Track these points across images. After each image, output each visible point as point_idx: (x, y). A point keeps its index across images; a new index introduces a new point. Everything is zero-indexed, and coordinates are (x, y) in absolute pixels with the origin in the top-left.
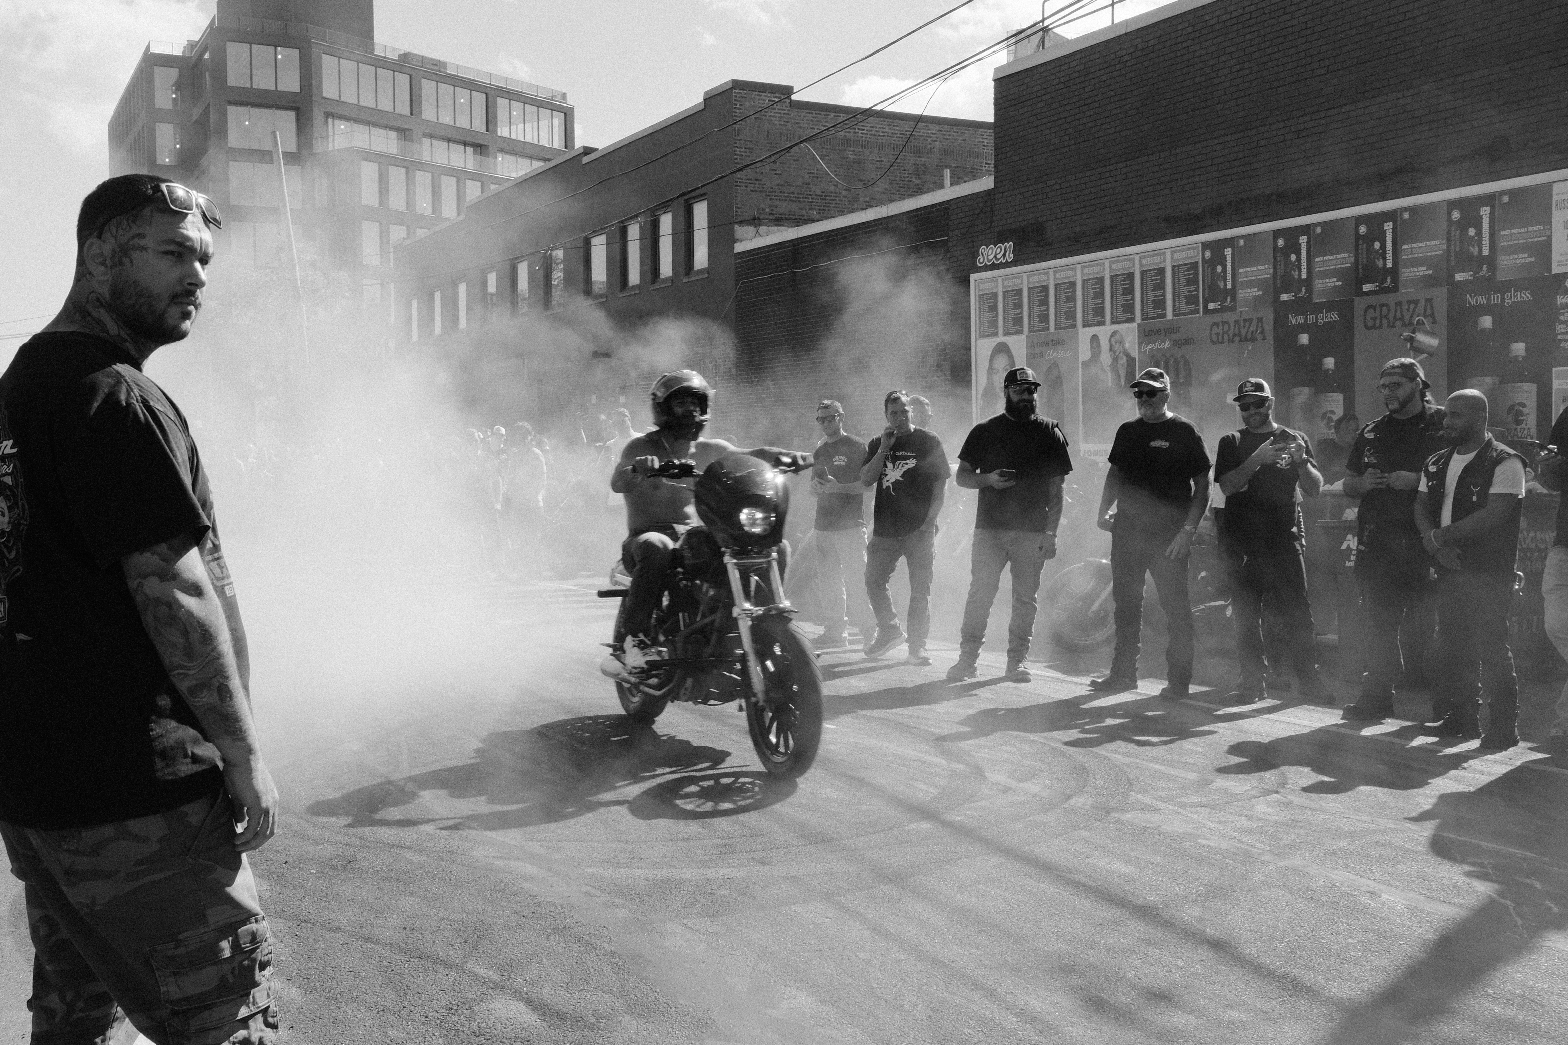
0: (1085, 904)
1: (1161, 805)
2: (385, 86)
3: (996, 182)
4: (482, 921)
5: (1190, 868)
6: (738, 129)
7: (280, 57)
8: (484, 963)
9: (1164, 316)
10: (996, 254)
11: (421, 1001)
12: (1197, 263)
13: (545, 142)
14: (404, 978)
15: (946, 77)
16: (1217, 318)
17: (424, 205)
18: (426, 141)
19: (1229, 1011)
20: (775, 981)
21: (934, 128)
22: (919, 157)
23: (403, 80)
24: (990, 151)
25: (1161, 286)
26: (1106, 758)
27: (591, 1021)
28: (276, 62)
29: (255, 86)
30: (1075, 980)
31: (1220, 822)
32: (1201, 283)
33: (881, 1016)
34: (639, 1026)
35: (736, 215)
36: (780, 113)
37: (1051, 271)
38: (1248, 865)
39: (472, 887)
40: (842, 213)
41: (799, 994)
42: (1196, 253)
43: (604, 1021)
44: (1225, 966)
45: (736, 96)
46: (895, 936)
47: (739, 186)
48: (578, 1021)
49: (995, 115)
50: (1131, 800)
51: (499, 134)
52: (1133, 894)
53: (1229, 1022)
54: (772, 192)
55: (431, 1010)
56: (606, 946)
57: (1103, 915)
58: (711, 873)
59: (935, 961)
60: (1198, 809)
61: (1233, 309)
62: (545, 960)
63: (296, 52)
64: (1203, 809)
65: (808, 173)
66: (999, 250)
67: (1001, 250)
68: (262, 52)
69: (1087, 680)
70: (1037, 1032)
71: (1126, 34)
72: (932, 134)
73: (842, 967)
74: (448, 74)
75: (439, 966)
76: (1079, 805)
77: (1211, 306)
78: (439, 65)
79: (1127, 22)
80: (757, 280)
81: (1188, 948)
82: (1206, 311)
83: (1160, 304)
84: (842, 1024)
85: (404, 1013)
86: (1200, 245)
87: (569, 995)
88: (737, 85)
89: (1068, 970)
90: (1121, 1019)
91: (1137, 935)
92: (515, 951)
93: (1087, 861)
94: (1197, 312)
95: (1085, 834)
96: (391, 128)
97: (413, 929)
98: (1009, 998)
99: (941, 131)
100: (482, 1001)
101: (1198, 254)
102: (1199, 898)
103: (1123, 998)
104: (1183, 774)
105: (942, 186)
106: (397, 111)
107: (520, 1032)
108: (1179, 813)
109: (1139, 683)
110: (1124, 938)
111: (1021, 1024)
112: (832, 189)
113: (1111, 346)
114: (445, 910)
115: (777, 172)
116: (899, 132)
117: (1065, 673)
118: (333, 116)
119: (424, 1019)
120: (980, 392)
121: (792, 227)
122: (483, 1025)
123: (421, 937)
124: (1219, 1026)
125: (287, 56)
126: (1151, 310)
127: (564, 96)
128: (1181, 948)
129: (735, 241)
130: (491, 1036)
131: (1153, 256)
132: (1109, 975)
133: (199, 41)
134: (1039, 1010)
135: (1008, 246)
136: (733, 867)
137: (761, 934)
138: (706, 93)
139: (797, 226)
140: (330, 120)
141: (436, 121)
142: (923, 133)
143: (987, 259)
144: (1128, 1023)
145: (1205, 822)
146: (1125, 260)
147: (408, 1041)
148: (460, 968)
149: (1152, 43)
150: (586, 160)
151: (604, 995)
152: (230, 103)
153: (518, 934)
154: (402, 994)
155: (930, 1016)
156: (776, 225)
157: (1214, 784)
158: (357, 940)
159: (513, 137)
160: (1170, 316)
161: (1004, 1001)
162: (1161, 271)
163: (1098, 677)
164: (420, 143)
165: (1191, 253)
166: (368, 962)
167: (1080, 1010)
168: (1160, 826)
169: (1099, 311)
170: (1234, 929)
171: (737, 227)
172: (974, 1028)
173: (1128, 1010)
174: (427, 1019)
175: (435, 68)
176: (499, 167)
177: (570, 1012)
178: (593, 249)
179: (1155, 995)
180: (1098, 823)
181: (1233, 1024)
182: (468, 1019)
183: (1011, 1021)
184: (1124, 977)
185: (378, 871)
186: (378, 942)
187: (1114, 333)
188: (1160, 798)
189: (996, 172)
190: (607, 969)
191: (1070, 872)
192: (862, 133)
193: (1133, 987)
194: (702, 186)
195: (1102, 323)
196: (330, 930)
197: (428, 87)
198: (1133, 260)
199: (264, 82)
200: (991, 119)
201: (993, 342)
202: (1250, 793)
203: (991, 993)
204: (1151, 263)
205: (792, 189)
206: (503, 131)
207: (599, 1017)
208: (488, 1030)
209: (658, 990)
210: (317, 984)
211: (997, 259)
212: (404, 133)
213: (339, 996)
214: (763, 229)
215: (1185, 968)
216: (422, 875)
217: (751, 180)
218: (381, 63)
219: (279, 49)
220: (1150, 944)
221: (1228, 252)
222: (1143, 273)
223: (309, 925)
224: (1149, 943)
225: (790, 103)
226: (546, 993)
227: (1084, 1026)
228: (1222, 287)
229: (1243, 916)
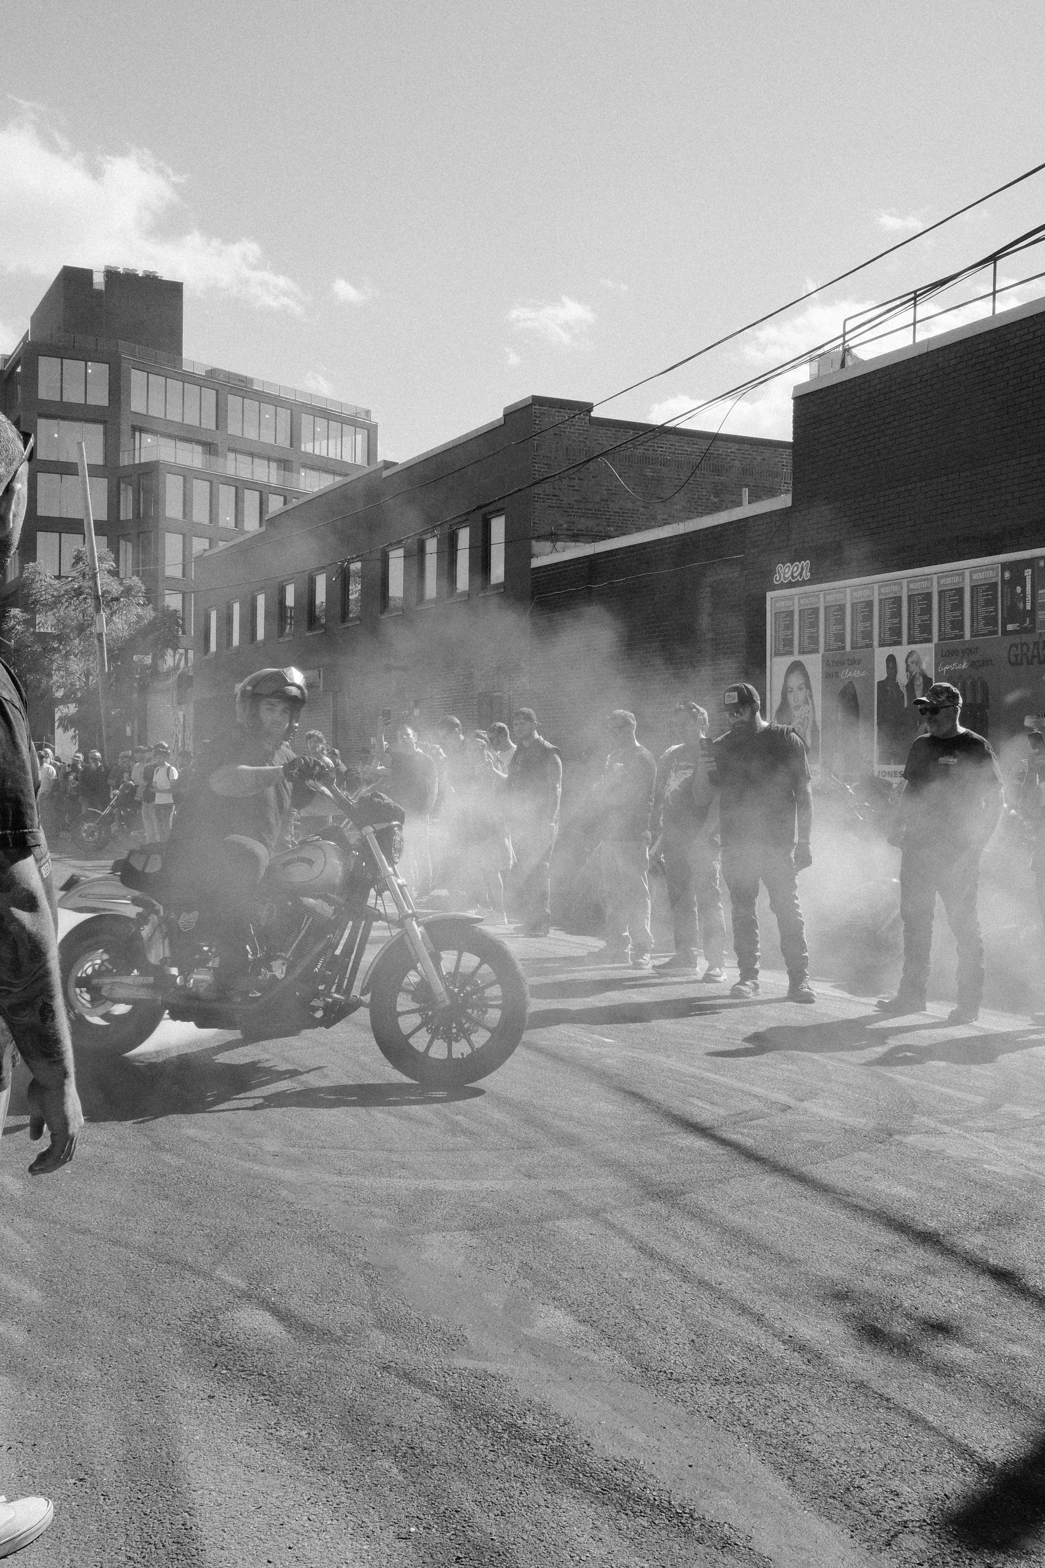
0: (863, 1228)
1: (947, 1129)
2: (192, 401)
3: (794, 500)
4: (235, 1227)
5: (974, 1195)
6: (537, 445)
7: (90, 371)
8: (233, 1271)
9: (962, 636)
10: (793, 573)
11: (164, 1308)
12: (996, 584)
13: (348, 458)
14: (150, 1284)
15: (744, 391)
16: (1016, 639)
17: (227, 519)
18: (231, 456)
19: (1010, 1346)
20: (533, 1299)
21: (734, 447)
22: (718, 475)
23: (210, 396)
24: (788, 470)
25: (959, 606)
26: (891, 1079)
27: (339, 1334)
28: (86, 377)
29: (65, 400)
30: (849, 1308)
31: (1007, 1148)
32: (1000, 604)
33: (641, 1338)
34: (388, 1341)
35: (533, 530)
36: (580, 430)
37: (848, 590)
38: (1035, 1193)
39: (229, 1192)
40: (639, 529)
41: (558, 1313)
42: (995, 574)
43: (352, 1335)
44: (1007, 1297)
45: (535, 413)
46: (661, 1256)
47: (537, 501)
48: (324, 1335)
49: (795, 433)
50: (914, 1122)
51: (303, 449)
52: (913, 1219)
53: (1010, 1358)
54: (569, 508)
55: (174, 1318)
56: (360, 1256)
57: (881, 1240)
58: (475, 1185)
59: (702, 1283)
60: (984, 1133)
61: (1032, 630)
62: (295, 1269)
63: (106, 367)
64: (989, 1134)
65: (606, 490)
66: (795, 568)
67: (798, 569)
68: (74, 367)
69: (874, 1001)
70: (805, 1360)
71: (927, 353)
72: (731, 452)
73: (604, 1285)
74: (254, 390)
75: (186, 1272)
76: (861, 1126)
77: (1010, 627)
78: (245, 381)
79: (929, 341)
80: (553, 595)
81: (968, 1278)
82: (1005, 632)
83: (958, 624)
84: (600, 1346)
85: (146, 1320)
86: (999, 565)
87: (318, 1306)
88: (537, 401)
89: (841, 1296)
90: (895, 1350)
91: (915, 1262)
92: (266, 1260)
93: (866, 1183)
94: (996, 632)
95: (865, 1155)
96: (198, 442)
97: (164, 1233)
98: (778, 1324)
99: (740, 450)
100: (227, 1310)
101: (997, 575)
102: (982, 1226)
103: (899, 1327)
104: (970, 1097)
105: (740, 504)
106: (203, 426)
107: (264, 1343)
108: (965, 1137)
109: (928, 1005)
110: (901, 1265)
111: (788, 1352)
112: (630, 505)
113: (908, 666)
114: (199, 1214)
115: (576, 488)
116: (698, 451)
117: (851, 992)
118: (142, 430)
119: (165, 1326)
120: (774, 711)
121: (589, 543)
122: (226, 1335)
123: (171, 1242)
124: (1000, 1361)
125: (97, 371)
126: (948, 630)
127: (368, 412)
128: (962, 1277)
129: (532, 556)
130: (233, 1347)
131: (951, 576)
132: (885, 1303)
133: (13, 354)
134: (808, 1337)
135: (805, 564)
136: (498, 1179)
137: (522, 1250)
138: (506, 409)
139: (593, 542)
140: (137, 434)
141: (240, 435)
142: (723, 451)
143: (784, 577)
144: (903, 1355)
145: (993, 1147)
146: (923, 580)
147: (147, 1349)
148: (207, 1275)
149: (953, 362)
150: (386, 474)
151: (354, 1308)
152: (41, 416)
153: (270, 1242)
154: (146, 1301)
155: (693, 1341)
156: (574, 541)
157: (1003, 1109)
158: (106, 1243)
159: (317, 452)
160: (967, 636)
161: (772, 1327)
162: (960, 591)
163: (886, 998)
164: (225, 457)
165: (991, 573)
166: (114, 1266)
167: (851, 1339)
168: (943, 1150)
169: (896, 632)
170: (1018, 1259)
171: (534, 542)
172: (739, 1354)
173: (903, 1341)
174: (169, 1327)
175: (242, 384)
176: (302, 480)
177: (318, 1324)
178: (391, 562)
179: (932, 1326)
180: (879, 1144)
181: (1014, 1359)
182: (211, 1329)
183: (778, 1349)
184: (901, 1306)
185: (134, 1173)
186: (126, 1246)
187: (911, 654)
188: (946, 1122)
189: (794, 490)
190: (359, 1280)
191: (848, 1195)
192: (661, 451)
193: (909, 1316)
194: (499, 499)
195: (899, 643)
196: (78, 1232)
197: (234, 402)
198: (931, 580)
199: (74, 395)
200: (789, 438)
201: (788, 660)
202: (1040, 1118)
203: (759, 1319)
204: (950, 583)
205: (589, 506)
206: (307, 447)
207: (347, 1331)
208: (231, 1341)
209: (410, 1304)
210: (59, 1287)
211: (793, 577)
212: (210, 448)
213: (80, 1300)
214: (560, 544)
215: (965, 1298)
216: (179, 1178)
217: (548, 495)
218: (189, 378)
219: (90, 363)
220: (929, 1273)
221: (1028, 573)
222: (941, 593)
223: (59, 1226)
224: (929, 1270)
225: (589, 420)
226: (294, 1303)
227: (855, 1357)
228: (1021, 608)
229: (1029, 1245)
